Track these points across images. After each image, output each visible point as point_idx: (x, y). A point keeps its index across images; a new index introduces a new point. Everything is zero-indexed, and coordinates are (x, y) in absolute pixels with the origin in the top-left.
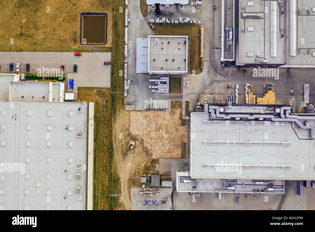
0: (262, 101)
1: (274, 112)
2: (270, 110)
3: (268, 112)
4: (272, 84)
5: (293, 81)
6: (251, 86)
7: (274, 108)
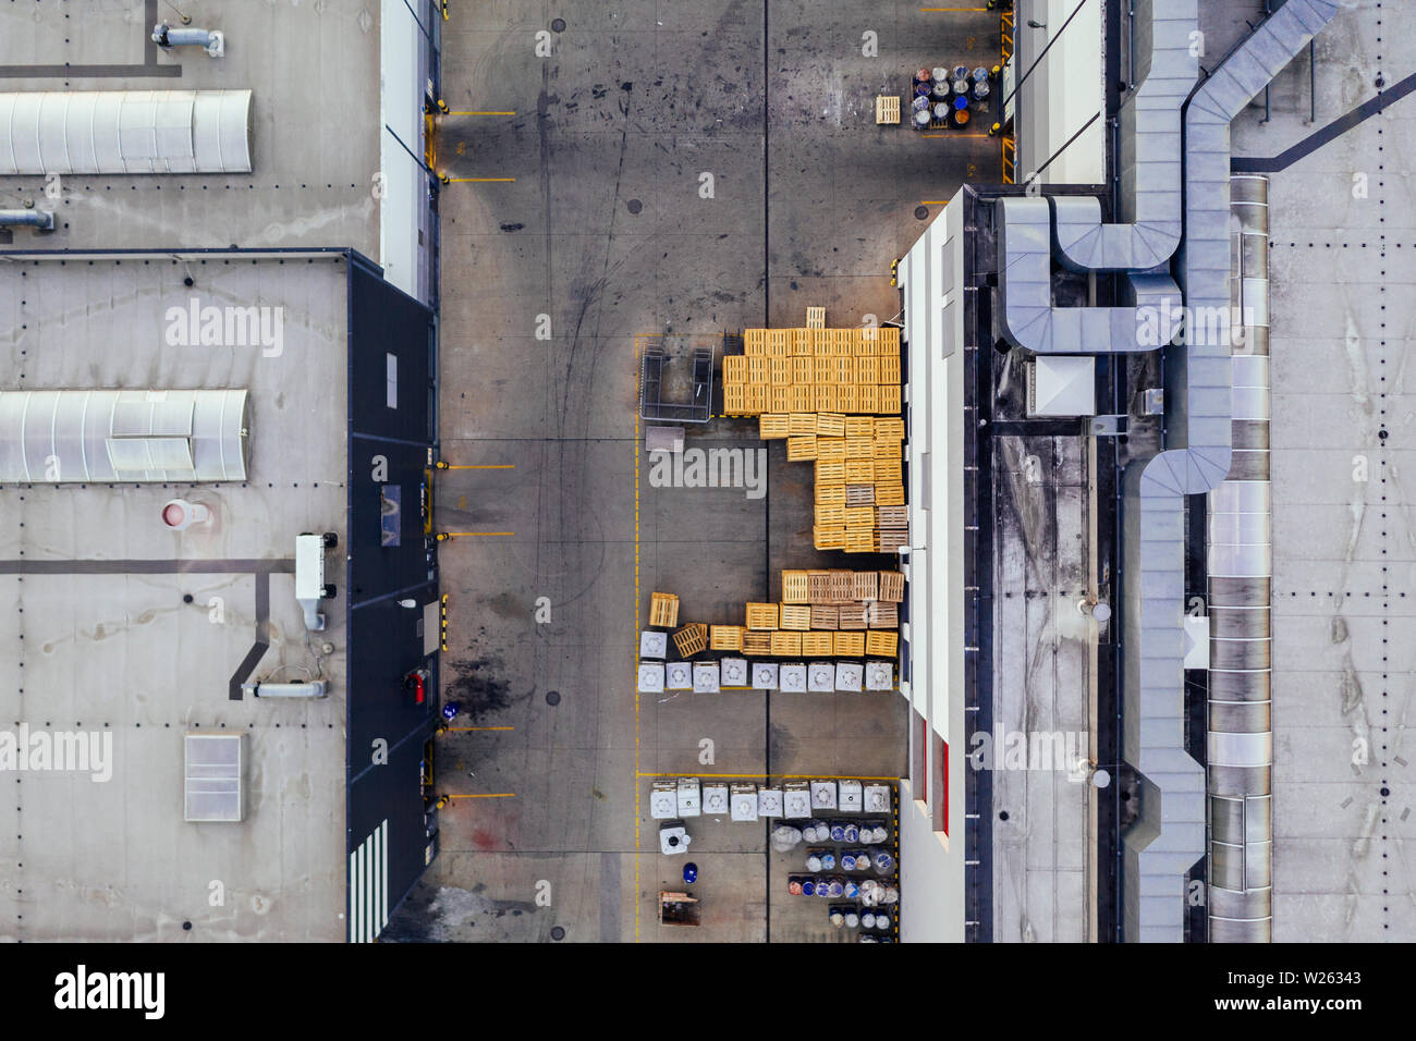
0: (860, 494)
1: (1073, 426)
2: (1051, 495)
3: (1075, 521)
4: (637, 345)
5: (598, 93)
6: (672, 623)
7: (1013, 429)
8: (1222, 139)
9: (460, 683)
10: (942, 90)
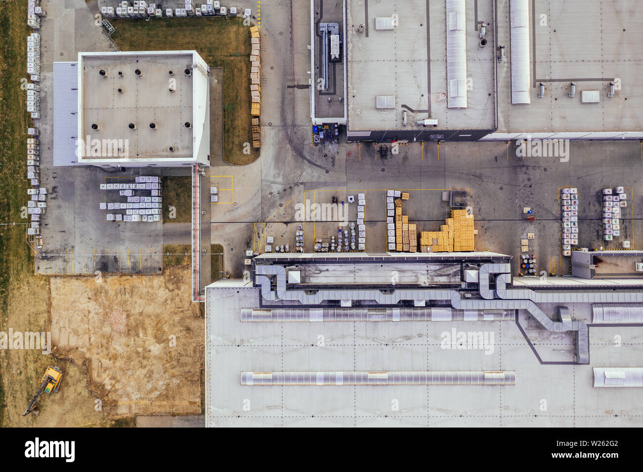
0: (435, 241)
1: (462, 279)
2: (448, 275)
3: (443, 280)
4: (468, 189)
5: (529, 179)
6: (403, 198)
7: (462, 267)
8: (523, 307)
9: (387, 148)
10: (530, 261)
